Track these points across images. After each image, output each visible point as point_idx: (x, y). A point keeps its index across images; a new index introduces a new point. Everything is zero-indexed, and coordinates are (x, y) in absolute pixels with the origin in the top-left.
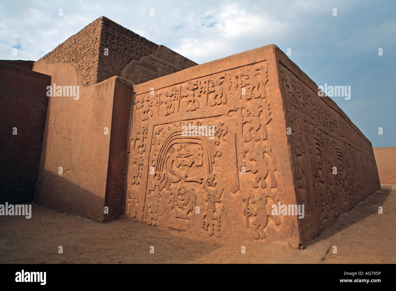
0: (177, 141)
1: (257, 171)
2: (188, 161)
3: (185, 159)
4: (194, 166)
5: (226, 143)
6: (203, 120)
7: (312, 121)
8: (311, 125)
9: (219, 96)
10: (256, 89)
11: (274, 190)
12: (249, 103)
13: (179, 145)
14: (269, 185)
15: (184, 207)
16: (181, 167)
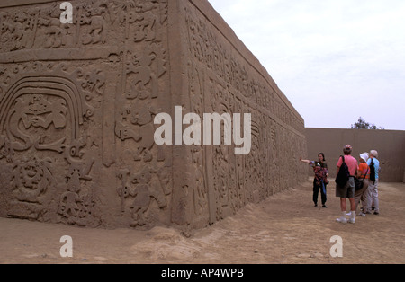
0: (27, 90)
1: (141, 139)
2: (43, 121)
3: (39, 117)
4: (52, 128)
5: (100, 98)
6: (70, 63)
7: (222, 80)
8: (219, 86)
9: (97, 31)
10: (149, 28)
11: (161, 164)
12: (138, 46)
13: (31, 97)
14: (155, 158)
15: (34, 186)
16: (32, 128)
